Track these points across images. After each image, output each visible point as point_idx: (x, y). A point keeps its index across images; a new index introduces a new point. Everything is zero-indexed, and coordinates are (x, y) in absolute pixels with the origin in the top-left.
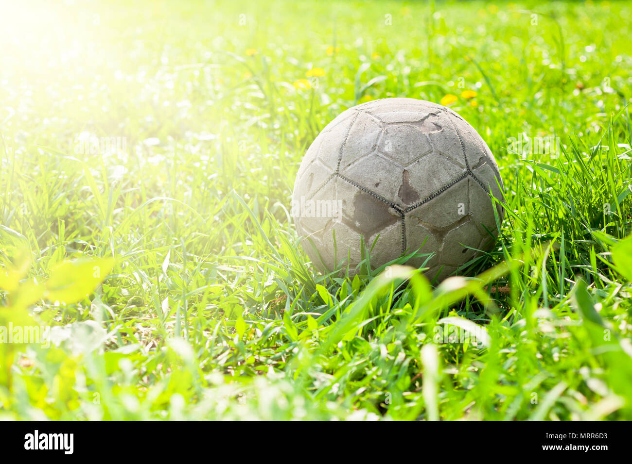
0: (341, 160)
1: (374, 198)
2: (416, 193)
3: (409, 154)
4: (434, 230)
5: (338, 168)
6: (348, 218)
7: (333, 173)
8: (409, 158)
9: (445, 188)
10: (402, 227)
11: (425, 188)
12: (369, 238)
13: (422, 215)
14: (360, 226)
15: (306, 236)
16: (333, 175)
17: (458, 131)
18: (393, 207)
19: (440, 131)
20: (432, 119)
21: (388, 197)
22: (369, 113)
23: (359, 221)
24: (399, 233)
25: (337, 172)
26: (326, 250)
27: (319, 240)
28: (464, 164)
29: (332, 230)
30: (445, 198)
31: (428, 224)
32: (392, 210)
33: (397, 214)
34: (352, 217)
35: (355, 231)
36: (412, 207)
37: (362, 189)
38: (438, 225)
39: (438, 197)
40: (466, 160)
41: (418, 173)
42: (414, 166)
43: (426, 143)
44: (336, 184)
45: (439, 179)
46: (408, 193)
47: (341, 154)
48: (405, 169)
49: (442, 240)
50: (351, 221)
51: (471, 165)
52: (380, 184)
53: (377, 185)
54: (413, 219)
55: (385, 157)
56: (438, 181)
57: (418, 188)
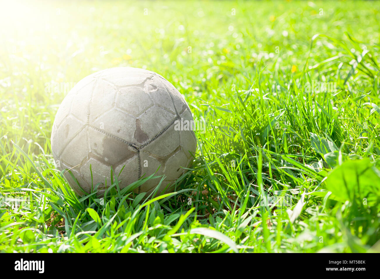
0: (89, 114)
1: (117, 140)
2: (146, 134)
3: (139, 108)
4: (159, 159)
5: (88, 121)
6: (99, 156)
7: (84, 124)
8: (139, 110)
9: (164, 130)
10: (138, 159)
11: (152, 130)
12: (115, 169)
13: (151, 150)
14: (108, 161)
15: (67, 170)
16: (84, 126)
17: (167, 89)
18: (131, 146)
19: (156, 90)
20: (149, 82)
21: (127, 139)
22: (104, 79)
23: (107, 157)
24: (136, 163)
25: (88, 124)
26: (83, 178)
27: (77, 171)
28: (174, 111)
29: (87, 165)
30: (165, 136)
31: (155, 155)
32: (131, 148)
33: (135, 151)
34: (102, 155)
35: (105, 164)
36: (144, 145)
37: (108, 134)
38: (162, 155)
39: (161, 136)
40: (175, 109)
41: (146, 120)
42: (143, 116)
43: (148, 99)
44: (88, 132)
45: (160, 124)
46: (141, 135)
47: (89, 110)
48: (137, 118)
49: (165, 165)
50: (101, 157)
51: (179, 111)
52: (121, 131)
53: (119, 131)
54: (145, 152)
55: (122, 111)
56: (160, 125)
57: (148, 131)
